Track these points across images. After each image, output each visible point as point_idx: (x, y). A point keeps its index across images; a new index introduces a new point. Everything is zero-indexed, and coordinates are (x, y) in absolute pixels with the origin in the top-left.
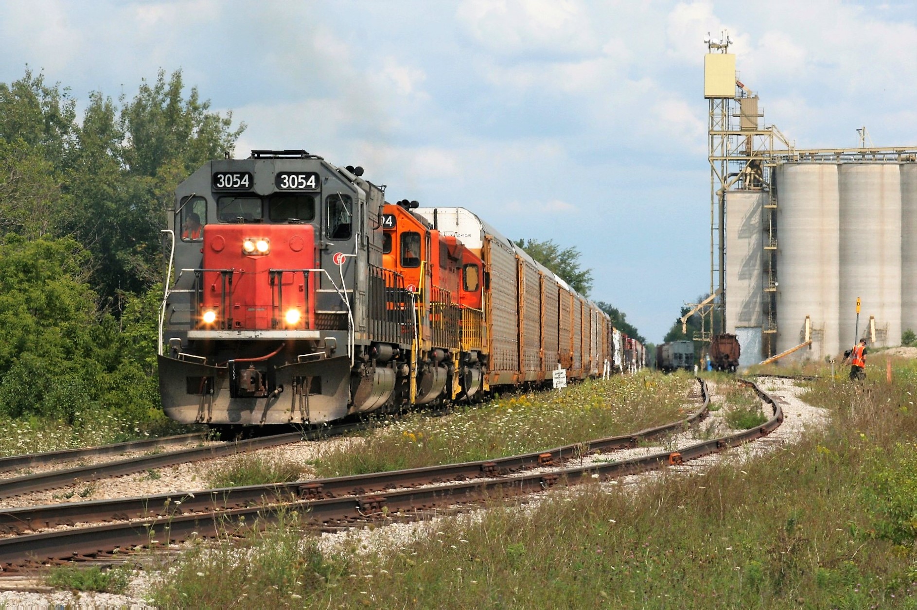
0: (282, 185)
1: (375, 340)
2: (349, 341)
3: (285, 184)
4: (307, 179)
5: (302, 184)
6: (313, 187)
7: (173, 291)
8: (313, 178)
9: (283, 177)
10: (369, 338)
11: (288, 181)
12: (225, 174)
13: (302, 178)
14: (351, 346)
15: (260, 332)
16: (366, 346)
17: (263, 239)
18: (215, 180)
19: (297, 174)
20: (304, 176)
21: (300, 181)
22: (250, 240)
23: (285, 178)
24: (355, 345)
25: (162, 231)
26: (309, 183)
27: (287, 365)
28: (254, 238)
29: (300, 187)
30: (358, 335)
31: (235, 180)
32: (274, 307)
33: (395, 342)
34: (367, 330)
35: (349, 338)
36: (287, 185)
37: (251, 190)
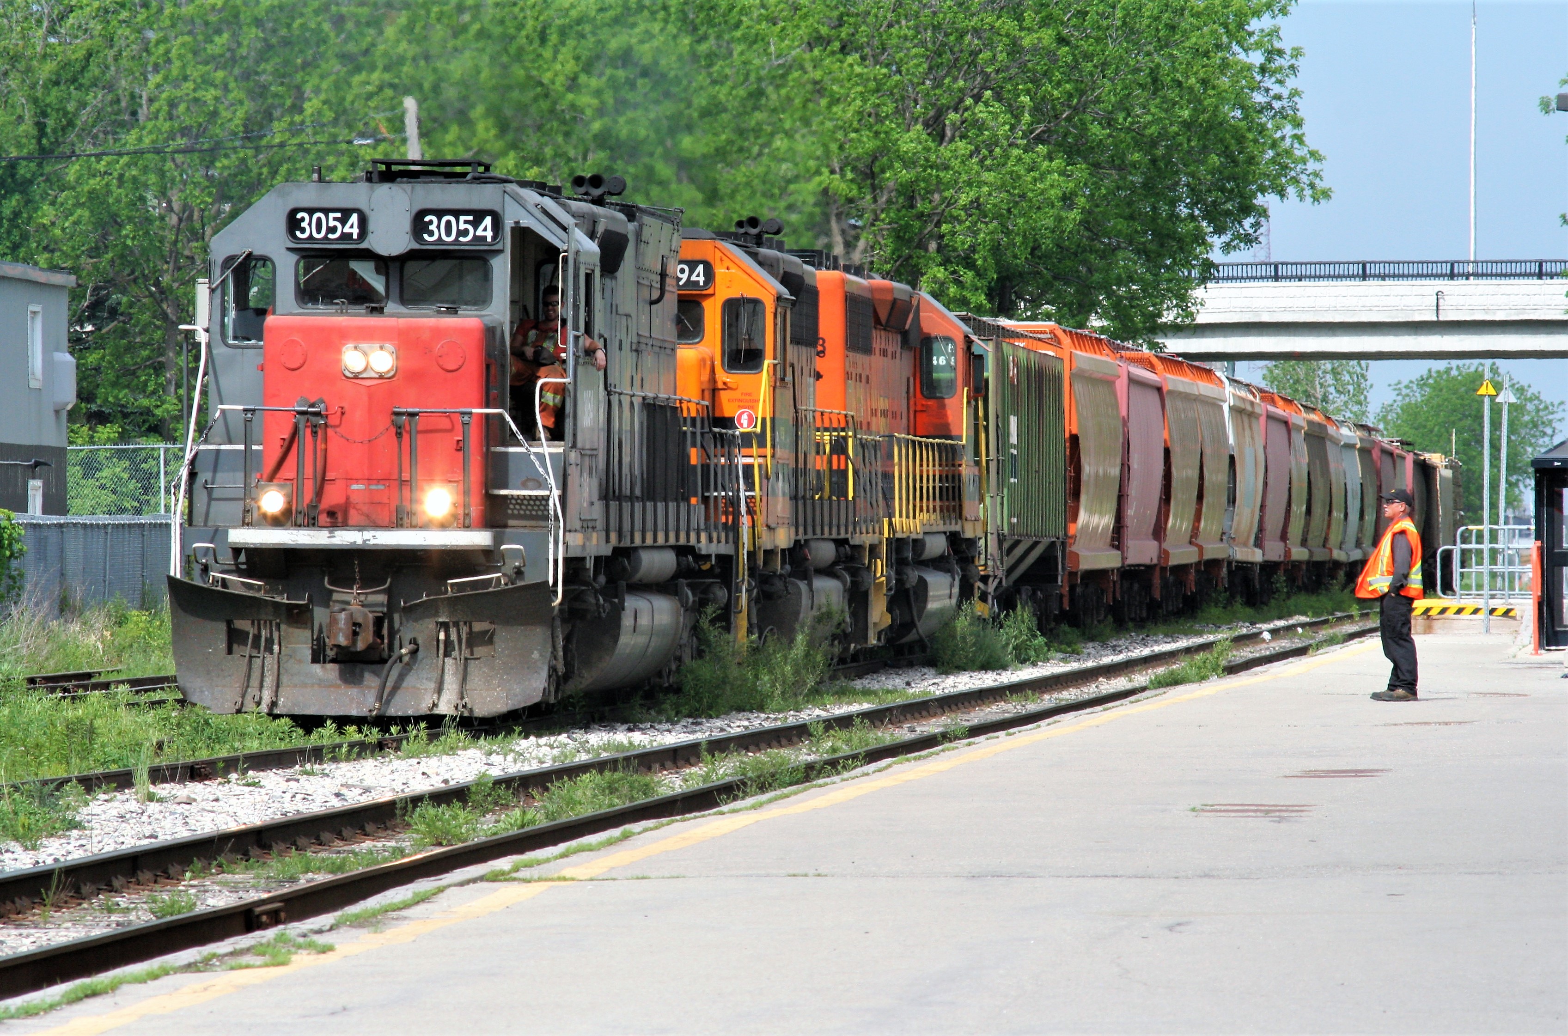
0: (426, 236)
1: (626, 544)
2: (551, 552)
3: (431, 234)
4: (476, 224)
5: (465, 233)
6: (489, 239)
7: (202, 447)
8: (488, 221)
9: (427, 219)
10: (608, 540)
11: (438, 227)
12: (311, 211)
13: (466, 222)
14: (556, 562)
15: (372, 533)
16: (598, 559)
17: (381, 348)
18: (293, 224)
19: (457, 213)
20: (471, 218)
21: (462, 226)
22: (356, 348)
23: (431, 222)
24: (566, 560)
25: (181, 327)
26: (480, 232)
27: (425, 598)
28: (364, 346)
29: (461, 239)
30: (576, 540)
31: (332, 223)
32: (403, 483)
33: (682, 541)
34: (600, 524)
35: (551, 546)
36: (436, 237)
37: (364, 245)
